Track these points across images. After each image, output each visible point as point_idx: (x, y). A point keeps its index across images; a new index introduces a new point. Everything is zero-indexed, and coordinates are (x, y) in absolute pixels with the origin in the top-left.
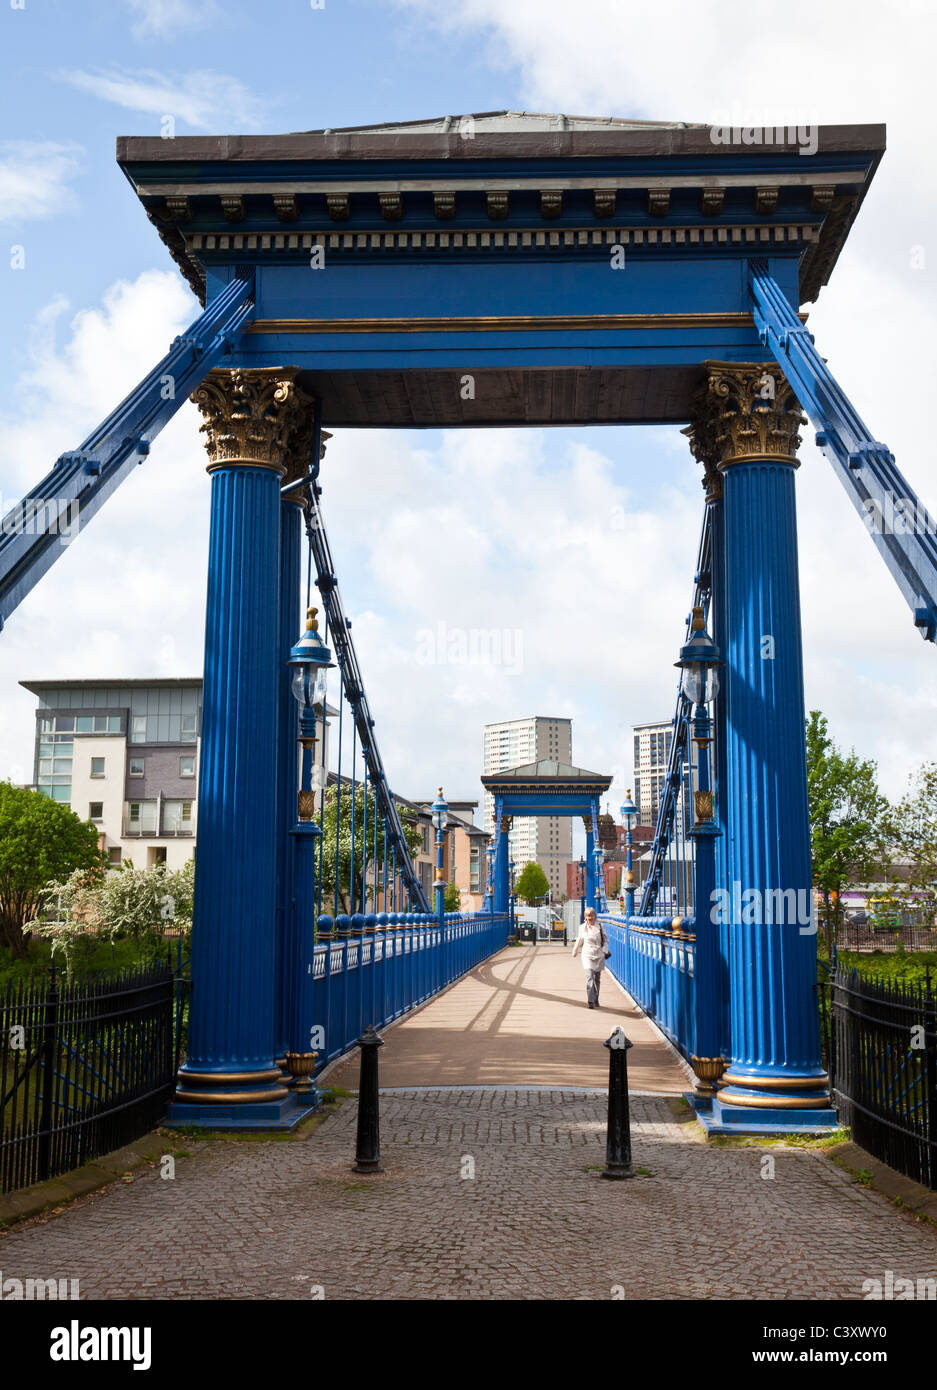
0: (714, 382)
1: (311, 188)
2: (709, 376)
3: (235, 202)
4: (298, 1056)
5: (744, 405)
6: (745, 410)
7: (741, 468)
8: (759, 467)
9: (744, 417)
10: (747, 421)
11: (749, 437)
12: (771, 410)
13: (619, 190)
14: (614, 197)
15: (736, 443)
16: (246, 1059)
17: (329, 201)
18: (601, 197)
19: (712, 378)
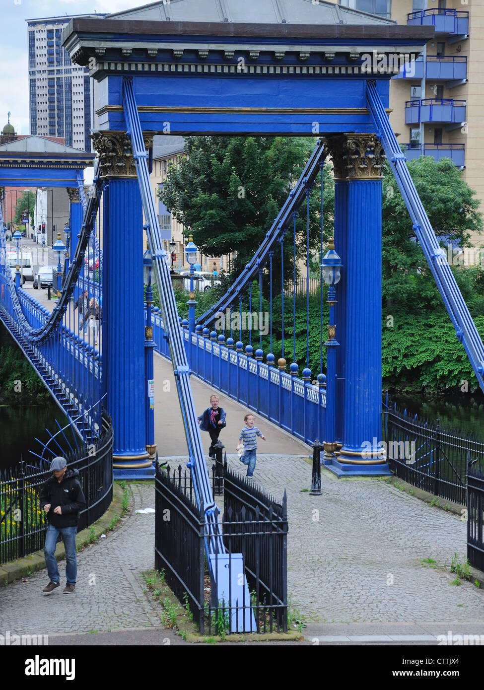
0: (350, 143)
1: (166, 46)
2: (347, 140)
3: (129, 52)
4: (149, 446)
5: (362, 152)
6: (363, 155)
7: (359, 182)
8: (367, 182)
9: (361, 159)
10: (363, 160)
11: (363, 168)
12: (374, 156)
13: (311, 52)
14: (309, 55)
15: (357, 170)
16: (138, 450)
17: (175, 52)
18: (303, 55)
19: (349, 141)
